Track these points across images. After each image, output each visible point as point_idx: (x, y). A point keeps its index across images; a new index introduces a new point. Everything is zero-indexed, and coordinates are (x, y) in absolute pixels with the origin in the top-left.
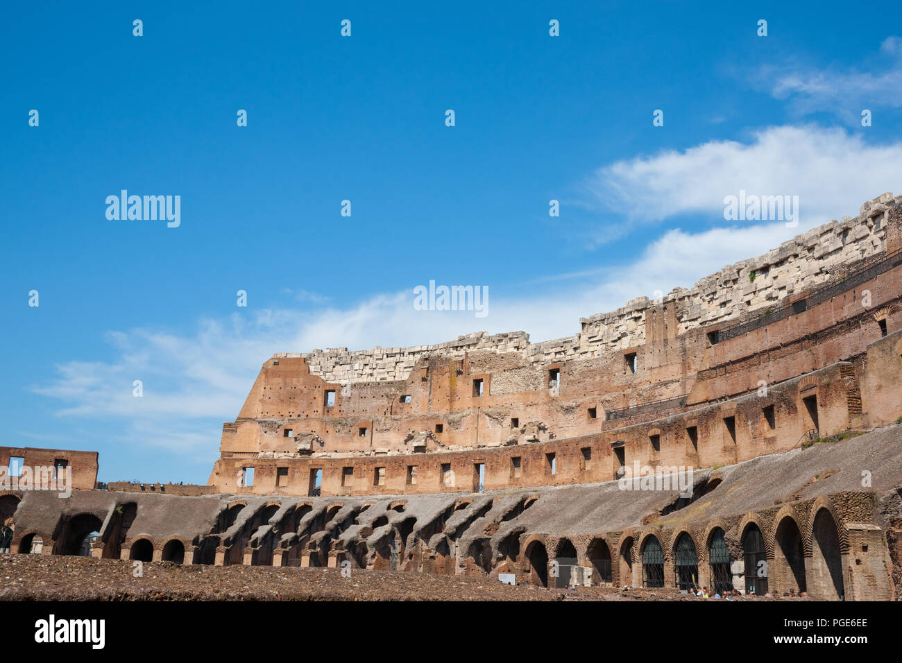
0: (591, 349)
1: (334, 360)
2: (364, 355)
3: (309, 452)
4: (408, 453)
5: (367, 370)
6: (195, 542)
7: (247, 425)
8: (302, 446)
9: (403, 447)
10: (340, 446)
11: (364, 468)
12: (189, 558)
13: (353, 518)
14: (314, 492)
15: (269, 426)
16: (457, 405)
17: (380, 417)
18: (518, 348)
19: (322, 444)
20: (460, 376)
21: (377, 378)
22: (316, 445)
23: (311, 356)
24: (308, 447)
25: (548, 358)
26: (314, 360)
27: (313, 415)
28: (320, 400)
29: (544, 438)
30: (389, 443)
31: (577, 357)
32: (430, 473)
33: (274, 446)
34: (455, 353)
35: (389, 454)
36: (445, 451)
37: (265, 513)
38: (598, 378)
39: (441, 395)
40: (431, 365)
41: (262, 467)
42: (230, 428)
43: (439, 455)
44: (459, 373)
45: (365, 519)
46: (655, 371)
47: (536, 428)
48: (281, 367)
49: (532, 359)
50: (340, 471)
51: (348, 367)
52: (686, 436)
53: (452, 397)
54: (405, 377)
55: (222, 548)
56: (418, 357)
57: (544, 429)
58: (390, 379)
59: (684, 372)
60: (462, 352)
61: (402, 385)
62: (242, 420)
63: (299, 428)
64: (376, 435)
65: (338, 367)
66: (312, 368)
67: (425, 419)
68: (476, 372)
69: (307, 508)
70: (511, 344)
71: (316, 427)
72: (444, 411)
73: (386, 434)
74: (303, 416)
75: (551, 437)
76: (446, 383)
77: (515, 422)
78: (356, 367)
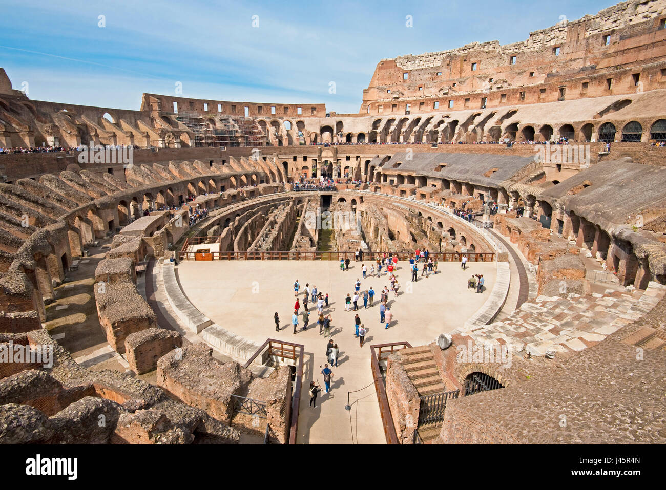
0: (534, 46)
1: (407, 60)
2: (420, 57)
3: (398, 98)
4: (440, 96)
5: (421, 63)
6: (368, 133)
7: (372, 89)
8: (395, 96)
9: (438, 94)
10: (410, 95)
11: (429, 102)
12: (367, 140)
13: (428, 121)
14: (408, 112)
15: (381, 89)
16: (463, 75)
17: (428, 82)
18: (494, 48)
19: (403, 94)
20: (465, 62)
21: (426, 66)
22: (400, 95)
23: (396, 60)
24: (397, 96)
25: (510, 51)
26: (398, 61)
27: (398, 84)
28: (401, 77)
29: (505, 86)
30: (432, 92)
31: (525, 50)
32: (459, 103)
33: (383, 97)
34: (462, 52)
35: (431, 97)
36: (457, 94)
37: (390, 121)
38: (536, 59)
39: (456, 71)
40: (451, 58)
41: (386, 105)
42: (366, 91)
43: (464, 96)
44: (465, 61)
45: (434, 122)
46: (570, 55)
47: (502, 82)
48: (385, 65)
49: (501, 52)
50: (418, 105)
51: (413, 63)
52: (605, 82)
53: (461, 71)
54: (439, 64)
55: (379, 134)
56: (445, 55)
57: (506, 82)
58: (432, 66)
59: (586, 54)
60: (466, 52)
61: (438, 68)
62: (370, 88)
63: (394, 89)
64: (426, 90)
65: (408, 63)
66: (397, 64)
67: (447, 81)
68: (473, 60)
69: (406, 119)
70: (491, 46)
71: (400, 88)
72: (457, 78)
73: (430, 89)
74: (395, 84)
75: (509, 85)
76: (459, 66)
77: (491, 80)
78: (417, 62)
